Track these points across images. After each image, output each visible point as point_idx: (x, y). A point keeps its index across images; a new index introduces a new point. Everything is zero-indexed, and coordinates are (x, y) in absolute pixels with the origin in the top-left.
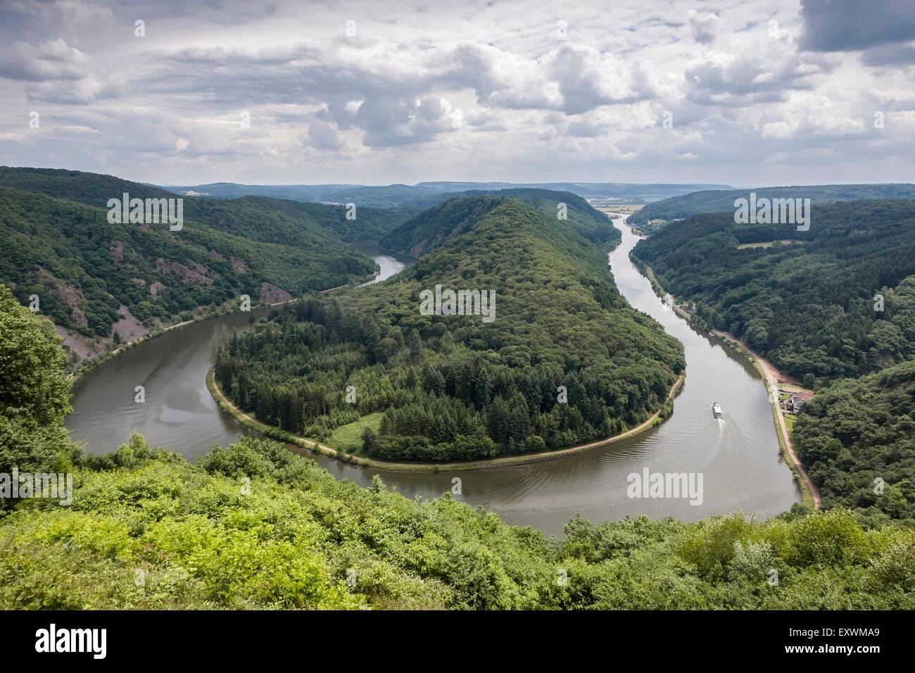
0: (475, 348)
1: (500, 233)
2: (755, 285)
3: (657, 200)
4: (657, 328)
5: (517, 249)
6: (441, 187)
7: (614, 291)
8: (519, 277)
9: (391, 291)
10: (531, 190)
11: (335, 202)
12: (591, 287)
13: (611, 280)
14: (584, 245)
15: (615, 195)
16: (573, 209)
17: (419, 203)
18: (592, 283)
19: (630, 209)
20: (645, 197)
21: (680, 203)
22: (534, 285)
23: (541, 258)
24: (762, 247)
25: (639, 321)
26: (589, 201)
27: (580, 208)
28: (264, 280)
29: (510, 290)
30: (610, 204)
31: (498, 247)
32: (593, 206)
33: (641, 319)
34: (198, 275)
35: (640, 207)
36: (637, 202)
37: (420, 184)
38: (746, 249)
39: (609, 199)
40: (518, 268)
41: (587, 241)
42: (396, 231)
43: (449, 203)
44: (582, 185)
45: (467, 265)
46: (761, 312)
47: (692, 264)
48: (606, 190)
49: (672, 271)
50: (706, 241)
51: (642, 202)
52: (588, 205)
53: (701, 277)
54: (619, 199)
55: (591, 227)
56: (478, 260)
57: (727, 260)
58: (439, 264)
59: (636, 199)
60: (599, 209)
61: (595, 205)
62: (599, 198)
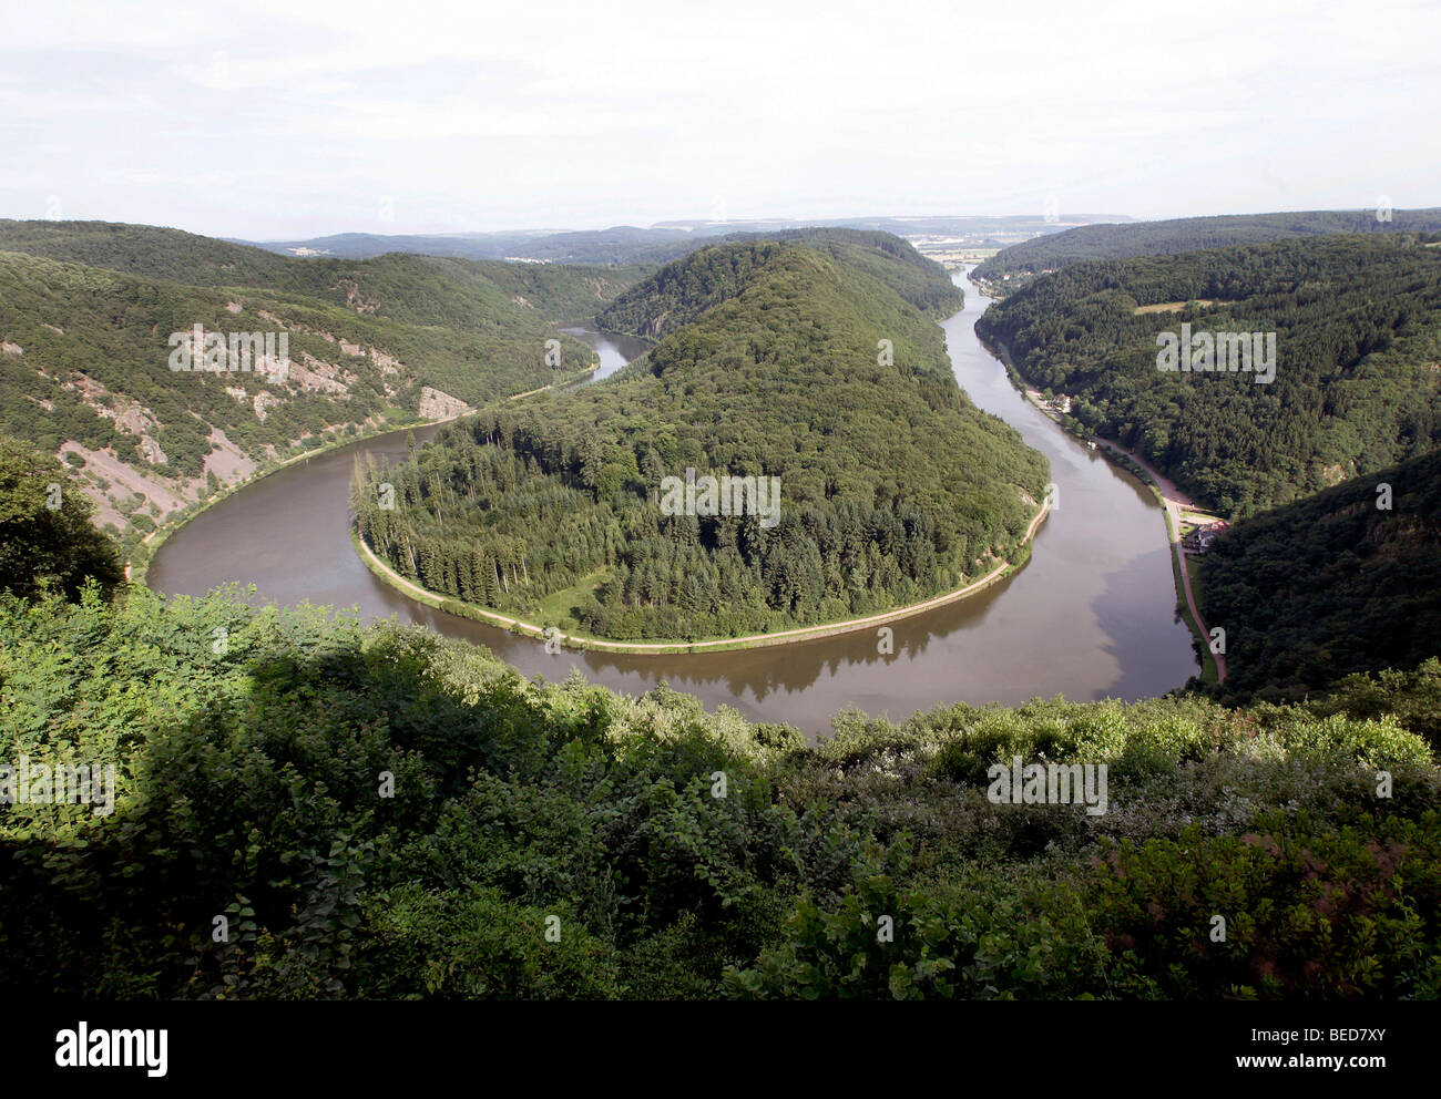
1: (778, 300)
3: (1020, 240)
4: (1011, 436)
5: (805, 324)
6: (688, 229)
7: (949, 382)
8: (808, 364)
9: (617, 394)
10: (827, 230)
11: (527, 258)
12: (915, 378)
13: (947, 368)
14: (906, 313)
15: (956, 234)
16: (891, 258)
17: (656, 256)
18: (916, 371)
19: (978, 256)
20: (999, 237)
21: (1053, 245)
22: (830, 378)
23: (841, 335)
24: (1169, 311)
25: (984, 426)
26: (915, 245)
27: (902, 256)
28: (425, 383)
29: (793, 386)
30: (947, 248)
31: (776, 321)
32: (921, 252)
33: (987, 423)
34: (323, 380)
35: (993, 253)
36: (988, 244)
37: (658, 224)
38: (1147, 315)
39: (947, 241)
40: (806, 352)
41: (912, 308)
42: (623, 300)
43: (701, 254)
44: (905, 220)
45: (729, 350)
46: (1164, 408)
47: (1067, 339)
48: (942, 227)
49: (1037, 350)
50: (1088, 303)
51: (997, 245)
52: (913, 252)
53: (1079, 358)
54: (962, 241)
55: (919, 285)
56: (746, 342)
57: (1119, 332)
58: (687, 349)
59: (987, 241)
60: (931, 257)
61: (924, 252)
62: (931, 240)
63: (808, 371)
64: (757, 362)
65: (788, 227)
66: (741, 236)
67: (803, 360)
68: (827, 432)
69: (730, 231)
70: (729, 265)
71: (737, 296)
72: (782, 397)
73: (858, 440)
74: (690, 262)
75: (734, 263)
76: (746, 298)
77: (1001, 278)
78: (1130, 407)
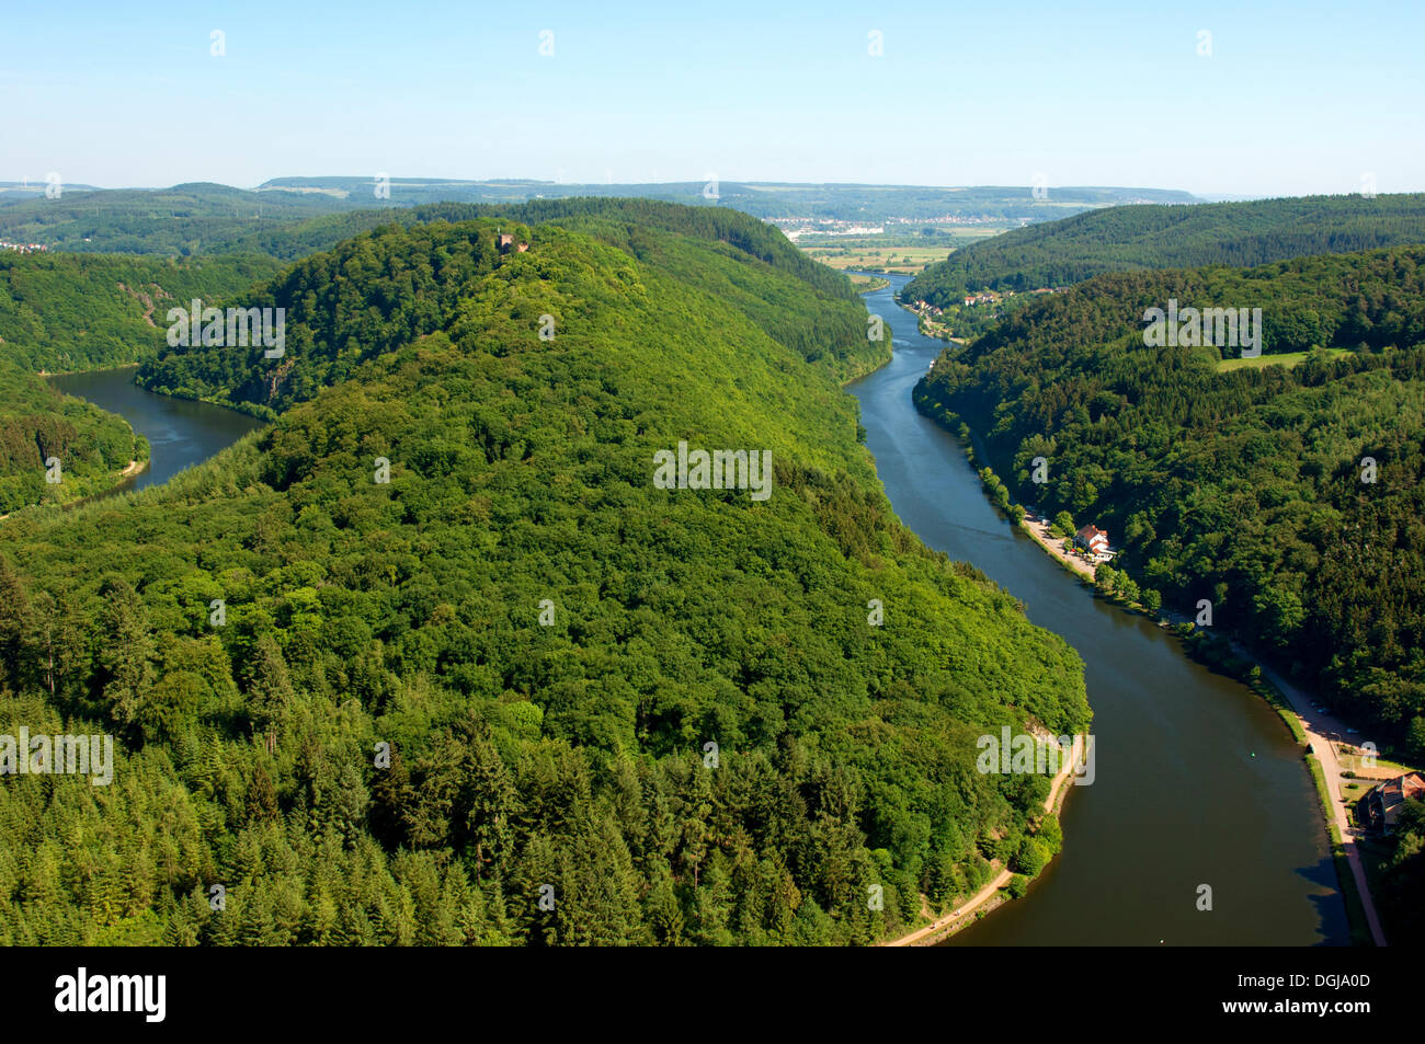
0: (464, 687)
2: (1269, 475)
3: (991, 233)
5: (584, 386)
6: (340, 194)
8: (593, 466)
9: (187, 523)
10: (621, 205)
12: (809, 493)
15: (870, 220)
16: (747, 261)
18: (810, 477)
19: (913, 260)
20: (953, 225)
21: (1053, 242)
22: (640, 494)
23: (659, 408)
24: (1280, 367)
26: (792, 236)
27: (769, 258)
29: (564, 509)
30: (854, 245)
31: (526, 379)
32: (804, 250)
35: (941, 255)
36: (930, 237)
37: (274, 182)
38: (1241, 371)
39: (852, 231)
40: (587, 442)
41: (796, 360)
43: (368, 245)
44: (772, 190)
45: (429, 435)
46: (1288, 551)
47: (1095, 419)
48: (843, 203)
49: (1039, 437)
50: (1128, 350)
51: (945, 239)
52: (790, 251)
53: (1120, 455)
54: (881, 230)
55: (803, 313)
56: (465, 419)
57: (1191, 405)
58: (341, 434)
59: (928, 231)
60: (824, 260)
61: (811, 251)
62: (822, 228)
63: (595, 480)
64: (490, 460)
65: (540, 197)
66: (449, 212)
67: (582, 456)
68: (634, 603)
69: (423, 200)
70: (428, 269)
71: (445, 329)
72: (540, 530)
73: (701, 620)
74: (345, 259)
75: (436, 263)
76: (463, 333)
77: (958, 301)
78: (1223, 551)
